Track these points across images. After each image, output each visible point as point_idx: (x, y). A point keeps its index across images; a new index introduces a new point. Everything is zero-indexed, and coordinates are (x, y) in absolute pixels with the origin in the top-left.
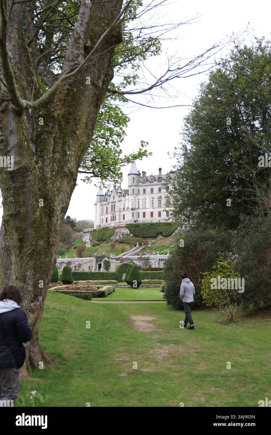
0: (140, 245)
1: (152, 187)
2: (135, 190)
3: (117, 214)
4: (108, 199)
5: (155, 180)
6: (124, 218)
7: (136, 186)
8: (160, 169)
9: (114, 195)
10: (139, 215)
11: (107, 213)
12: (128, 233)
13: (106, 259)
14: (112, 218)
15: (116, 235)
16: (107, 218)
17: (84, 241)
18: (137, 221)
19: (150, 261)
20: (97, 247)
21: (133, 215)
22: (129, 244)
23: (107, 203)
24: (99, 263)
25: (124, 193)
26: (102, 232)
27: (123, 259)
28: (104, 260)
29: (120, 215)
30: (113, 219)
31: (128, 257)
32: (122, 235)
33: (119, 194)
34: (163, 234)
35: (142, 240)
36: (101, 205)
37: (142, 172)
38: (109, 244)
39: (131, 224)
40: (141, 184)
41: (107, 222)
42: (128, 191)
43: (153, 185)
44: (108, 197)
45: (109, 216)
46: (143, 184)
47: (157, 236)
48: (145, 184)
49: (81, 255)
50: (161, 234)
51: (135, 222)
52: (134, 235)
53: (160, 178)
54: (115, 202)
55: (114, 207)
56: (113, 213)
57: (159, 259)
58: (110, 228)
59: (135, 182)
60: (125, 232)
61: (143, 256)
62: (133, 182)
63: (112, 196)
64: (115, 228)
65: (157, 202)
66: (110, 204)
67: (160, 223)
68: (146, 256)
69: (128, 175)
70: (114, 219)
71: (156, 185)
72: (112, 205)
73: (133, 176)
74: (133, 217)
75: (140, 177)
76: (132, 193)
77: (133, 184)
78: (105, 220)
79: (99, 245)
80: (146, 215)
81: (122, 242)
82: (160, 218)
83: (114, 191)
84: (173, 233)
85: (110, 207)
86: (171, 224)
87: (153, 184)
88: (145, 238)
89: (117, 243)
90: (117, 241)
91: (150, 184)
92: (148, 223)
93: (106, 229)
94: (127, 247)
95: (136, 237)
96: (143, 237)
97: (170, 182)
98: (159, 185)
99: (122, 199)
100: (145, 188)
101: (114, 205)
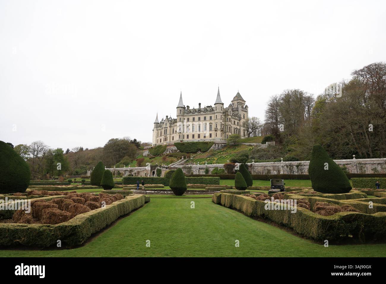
0: (185, 158)
1: (194, 117)
2: (181, 119)
3: (168, 136)
4: (162, 126)
5: (196, 112)
6: (173, 139)
7: (182, 116)
8: (200, 104)
9: (166, 122)
10: (184, 137)
11: (161, 135)
12: (176, 149)
13: (159, 168)
15: (167, 151)
16: (161, 139)
17: (144, 155)
18: (183, 141)
19: (192, 169)
20: (153, 159)
21: (180, 137)
22: (176, 157)
23: (161, 128)
24: (153, 171)
25: (173, 121)
26: (157, 149)
27: (171, 167)
28: (156, 169)
29: (170, 137)
30: (166, 139)
31: (175, 166)
32: (172, 151)
33: (169, 122)
34: (201, 150)
35: (186, 154)
36: (157, 130)
37: (187, 106)
38: (162, 158)
39: (178, 143)
40: (185, 114)
41: (161, 142)
42: (176, 120)
43: (194, 115)
44: (162, 124)
45: (162, 138)
47: (197, 152)
48: (189, 115)
49: (141, 165)
50: (200, 150)
51: (181, 141)
52: (180, 151)
53: (199, 111)
54: (167, 128)
55: (166, 131)
56: (165, 135)
57: (199, 168)
58: (163, 146)
59: (182, 113)
60: (173, 148)
61: (187, 166)
62: (180, 113)
63: (165, 123)
64: (166, 146)
65: (197, 127)
66: (164, 129)
67: (199, 143)
68: (189, 166)
69: (177, 108)
71: (197, 115)
72: (165, 130)
73: (180, 108)
74: (180, 138)
75: (185, 110)
76: (179, 121)
77: (180, 114)
78: (159, 141)
79: (154, 158)
80: (189, 137)
81: (171, 156)
82: (199, 139)
83: (167, 119)
84: (209, 149)
85: (163, 131)
86: (208, 143)
88: (188, 153)
89: (167, 157)
90: (168, 155)
91: (192, 114)
92: (191, 143)
93: (160, 146)
94: (175, 159)
95: (181, 152)
96: (187, 153)
97: (207, 113)
98: (199, 115)
99: (172, 125)
100: (188, 117)
101: (166, 130)
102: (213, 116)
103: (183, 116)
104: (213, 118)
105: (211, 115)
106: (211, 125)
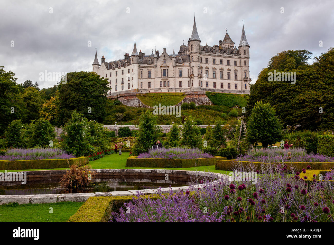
1: (214, 58)
2: (199, 58)
3: (171, 80)
4: (153, 62)
5: (217, 51)
6: (180, 86)
8: (220, 41)
9: (164, 59)
10: (202, 84)
11: (149, 77)
12: (208, 101)
14: (163, 83)
23: (152, 66)
25: (180, 58)
26: (161, 98)
29: (175, 81)
30: (165, 84)
32: (202, 102)
33: (174, 59)
34: (239, 105)
36: (139, 67)
40: (204, 52)
41: (150, 87)
43: (215, 56)
45: (155, 81)
46: (206, 53)
48: (208, 53)
53: (222, 50)
54: (168, 67)
56: (164, 78)
58: (175, 94)
60: (204, 99)
63: (161, 60)
64: (185, 95)
65: (219, 73)
66: (160, 68)
70: (167, 85)
71: (218, 56)
72: (162, 70)
73: (199, 42)
74: (199, 85)
76: (198, 61)
77: (199, 51)
78: (146, 85)
80: (209, 85)
82: (223, 90)
83: (165, 54)
85: (157, 71)
87: (216, 54)
91: (213, 54)
97: (231, 56)
98: (221, 56)
99: (177, 64)
100: (207, 57)
101: (167, 70)
102: (238, 60)
103: (201, 53)
104: (238, 64)
105: (236, 60)
106: (236, 72)
